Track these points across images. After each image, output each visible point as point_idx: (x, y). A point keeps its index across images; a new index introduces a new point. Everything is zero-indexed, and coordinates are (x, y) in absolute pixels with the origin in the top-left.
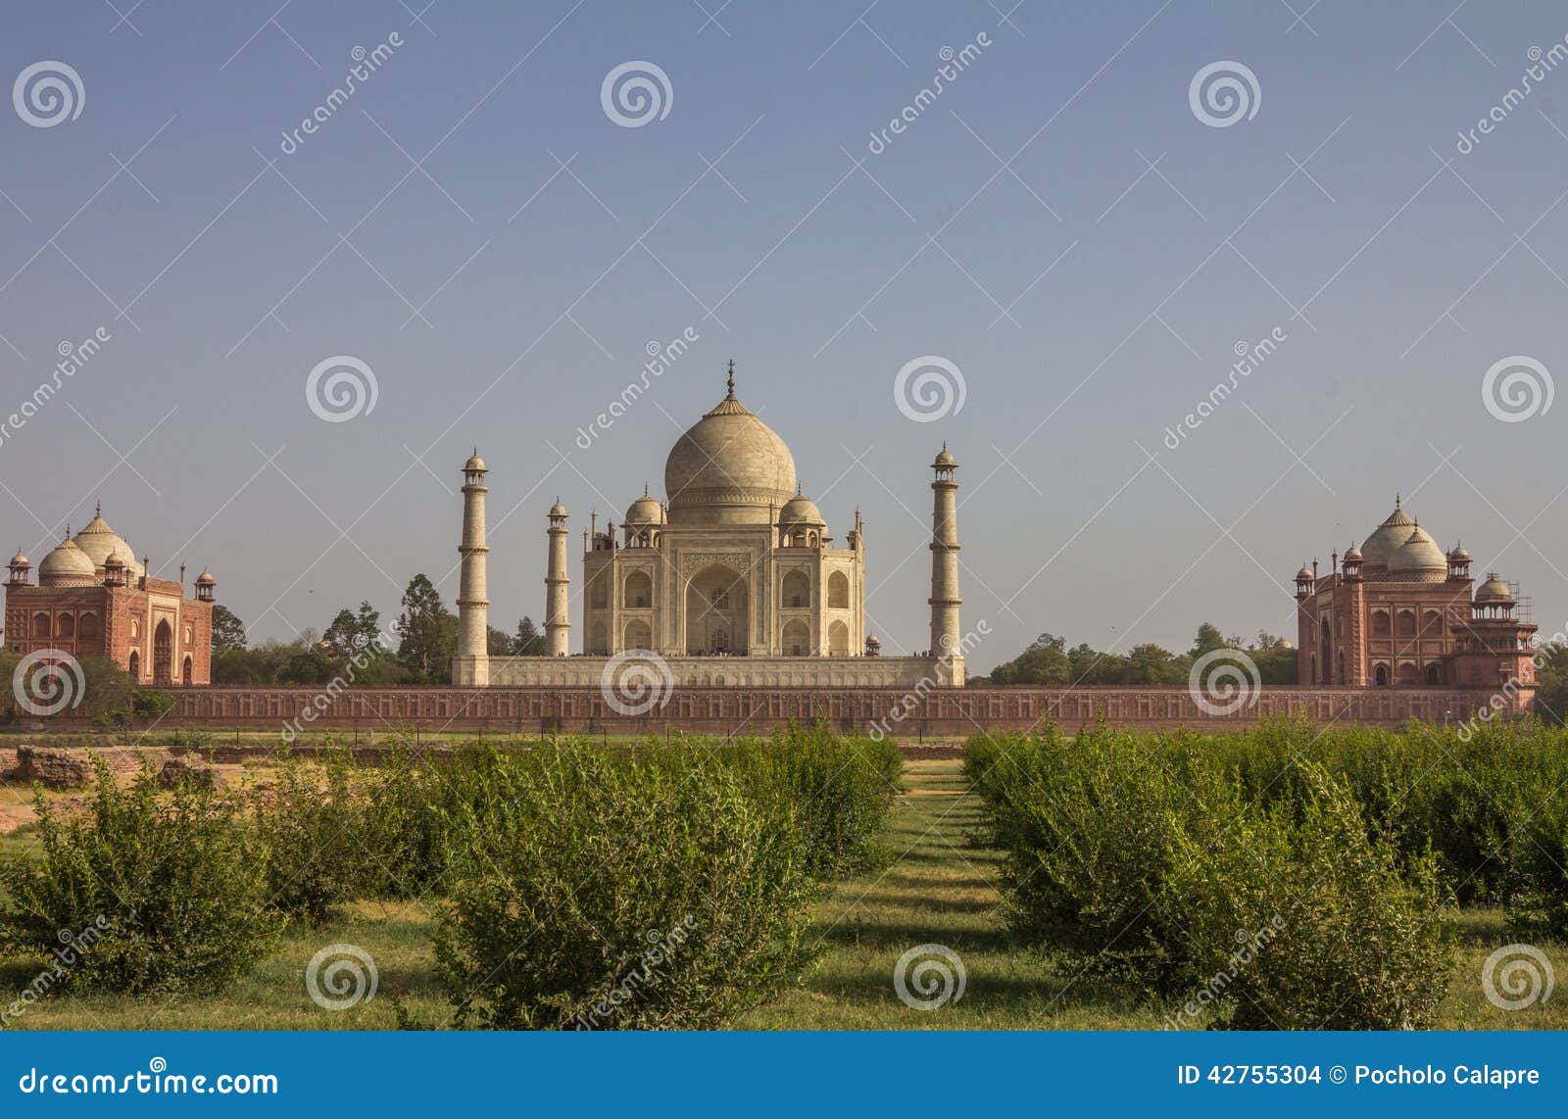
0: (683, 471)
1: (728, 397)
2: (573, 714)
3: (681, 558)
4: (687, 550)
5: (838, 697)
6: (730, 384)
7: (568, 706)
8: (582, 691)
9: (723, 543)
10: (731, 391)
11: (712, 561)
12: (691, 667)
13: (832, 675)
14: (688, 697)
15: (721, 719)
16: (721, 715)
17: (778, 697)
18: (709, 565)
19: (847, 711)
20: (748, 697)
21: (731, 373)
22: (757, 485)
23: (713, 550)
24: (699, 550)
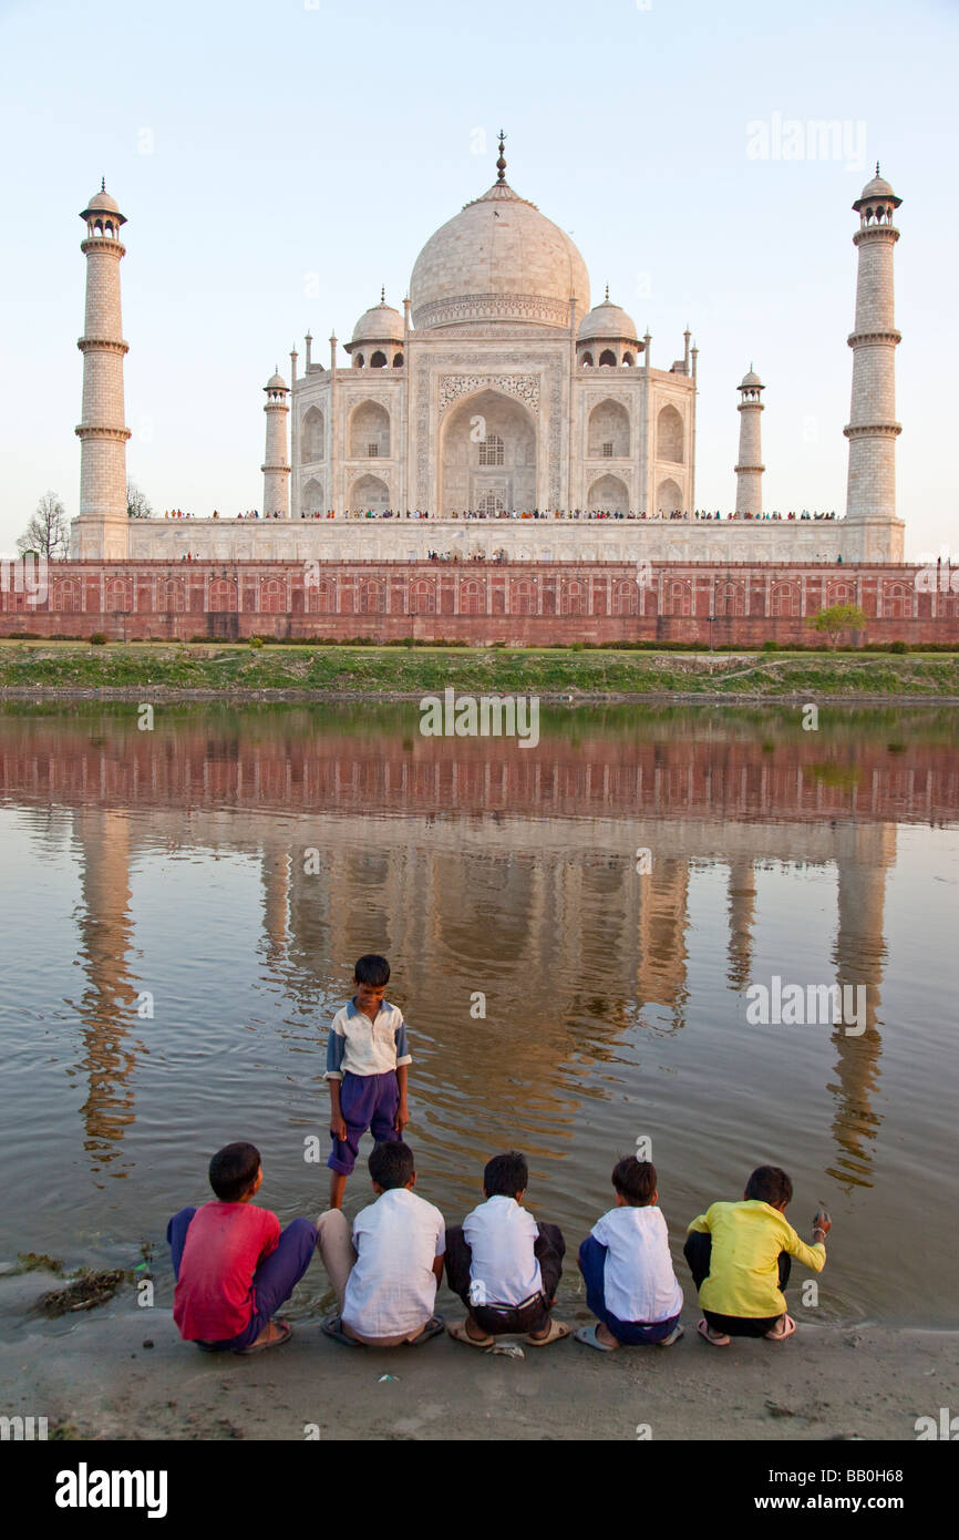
0: (436, 275)
1: (498, 182)
2: (258, 610)
3: (433, 381)
4: (445, 369)
5: (705, 582)
6: (501, 165)
7: (249, 596)
8: (272, 569)
9: (498, 359)
10: (501, 175)
11: (482, 386)
12: (455, 535)
13: (686, 547)
14: (450, 581)
15: (509, 617)
16: (507, 611)
17: (603, 582)
18: (477, 391)
19: (722, 605)
20: (552, 581)
21: (502, 149)
22: (542, 292)
23: (484, 369)
24: (462, 369)
